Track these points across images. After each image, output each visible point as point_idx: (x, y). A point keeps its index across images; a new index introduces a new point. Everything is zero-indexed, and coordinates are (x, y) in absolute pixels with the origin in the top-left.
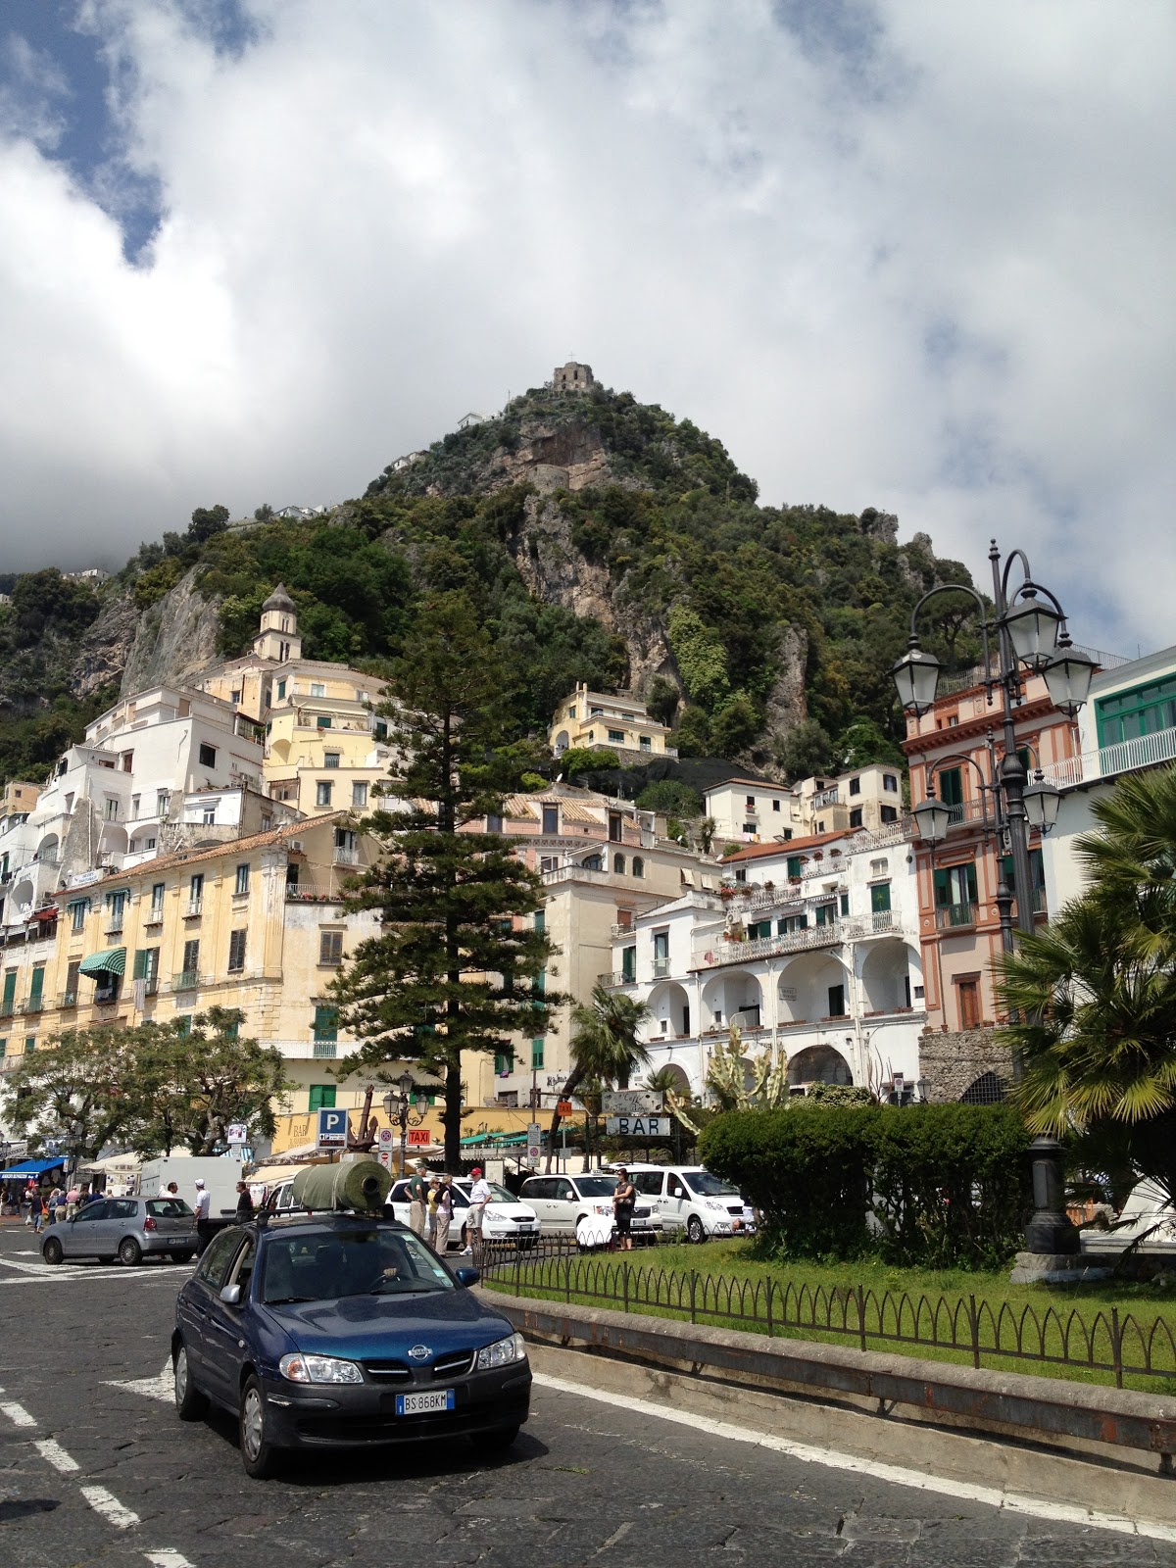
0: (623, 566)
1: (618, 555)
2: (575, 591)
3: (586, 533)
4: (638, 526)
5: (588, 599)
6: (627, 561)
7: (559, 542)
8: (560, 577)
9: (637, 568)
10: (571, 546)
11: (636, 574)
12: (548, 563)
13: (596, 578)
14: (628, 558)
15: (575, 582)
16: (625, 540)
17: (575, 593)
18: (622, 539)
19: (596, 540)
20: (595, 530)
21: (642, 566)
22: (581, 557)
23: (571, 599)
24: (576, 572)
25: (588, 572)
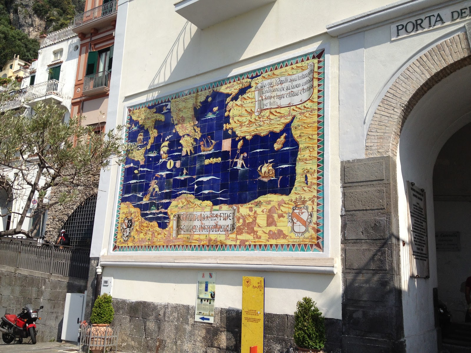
0: (51, 21)
1: (51, 16)
2: (31, 29)
3: (38, 6)
4: (62, 9)
5: (36, 33)
6: (54, 20)
7: (28, 9)
8: (25, 22)
9: (57, 23)
10: (32, 11)
11: (57, 25)
12: (21, 16)
13: (40, 25)
14: (55, 18)
15: (32, 25)
16: (55, 13)
17: (31, 30)
18: (55, 12)
19: (43, 10)
20: (42, 6)
21: (60, 22)
22: (35, 15)
23: (29, 32)
24: (32, 21)
25: (37, 21)
